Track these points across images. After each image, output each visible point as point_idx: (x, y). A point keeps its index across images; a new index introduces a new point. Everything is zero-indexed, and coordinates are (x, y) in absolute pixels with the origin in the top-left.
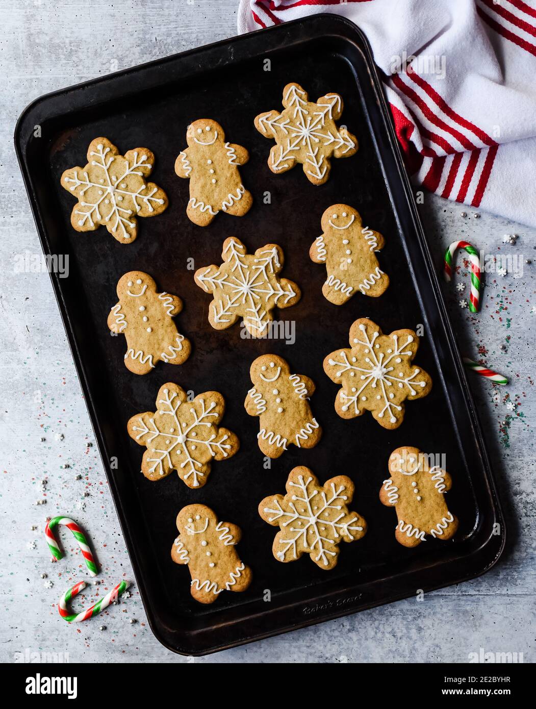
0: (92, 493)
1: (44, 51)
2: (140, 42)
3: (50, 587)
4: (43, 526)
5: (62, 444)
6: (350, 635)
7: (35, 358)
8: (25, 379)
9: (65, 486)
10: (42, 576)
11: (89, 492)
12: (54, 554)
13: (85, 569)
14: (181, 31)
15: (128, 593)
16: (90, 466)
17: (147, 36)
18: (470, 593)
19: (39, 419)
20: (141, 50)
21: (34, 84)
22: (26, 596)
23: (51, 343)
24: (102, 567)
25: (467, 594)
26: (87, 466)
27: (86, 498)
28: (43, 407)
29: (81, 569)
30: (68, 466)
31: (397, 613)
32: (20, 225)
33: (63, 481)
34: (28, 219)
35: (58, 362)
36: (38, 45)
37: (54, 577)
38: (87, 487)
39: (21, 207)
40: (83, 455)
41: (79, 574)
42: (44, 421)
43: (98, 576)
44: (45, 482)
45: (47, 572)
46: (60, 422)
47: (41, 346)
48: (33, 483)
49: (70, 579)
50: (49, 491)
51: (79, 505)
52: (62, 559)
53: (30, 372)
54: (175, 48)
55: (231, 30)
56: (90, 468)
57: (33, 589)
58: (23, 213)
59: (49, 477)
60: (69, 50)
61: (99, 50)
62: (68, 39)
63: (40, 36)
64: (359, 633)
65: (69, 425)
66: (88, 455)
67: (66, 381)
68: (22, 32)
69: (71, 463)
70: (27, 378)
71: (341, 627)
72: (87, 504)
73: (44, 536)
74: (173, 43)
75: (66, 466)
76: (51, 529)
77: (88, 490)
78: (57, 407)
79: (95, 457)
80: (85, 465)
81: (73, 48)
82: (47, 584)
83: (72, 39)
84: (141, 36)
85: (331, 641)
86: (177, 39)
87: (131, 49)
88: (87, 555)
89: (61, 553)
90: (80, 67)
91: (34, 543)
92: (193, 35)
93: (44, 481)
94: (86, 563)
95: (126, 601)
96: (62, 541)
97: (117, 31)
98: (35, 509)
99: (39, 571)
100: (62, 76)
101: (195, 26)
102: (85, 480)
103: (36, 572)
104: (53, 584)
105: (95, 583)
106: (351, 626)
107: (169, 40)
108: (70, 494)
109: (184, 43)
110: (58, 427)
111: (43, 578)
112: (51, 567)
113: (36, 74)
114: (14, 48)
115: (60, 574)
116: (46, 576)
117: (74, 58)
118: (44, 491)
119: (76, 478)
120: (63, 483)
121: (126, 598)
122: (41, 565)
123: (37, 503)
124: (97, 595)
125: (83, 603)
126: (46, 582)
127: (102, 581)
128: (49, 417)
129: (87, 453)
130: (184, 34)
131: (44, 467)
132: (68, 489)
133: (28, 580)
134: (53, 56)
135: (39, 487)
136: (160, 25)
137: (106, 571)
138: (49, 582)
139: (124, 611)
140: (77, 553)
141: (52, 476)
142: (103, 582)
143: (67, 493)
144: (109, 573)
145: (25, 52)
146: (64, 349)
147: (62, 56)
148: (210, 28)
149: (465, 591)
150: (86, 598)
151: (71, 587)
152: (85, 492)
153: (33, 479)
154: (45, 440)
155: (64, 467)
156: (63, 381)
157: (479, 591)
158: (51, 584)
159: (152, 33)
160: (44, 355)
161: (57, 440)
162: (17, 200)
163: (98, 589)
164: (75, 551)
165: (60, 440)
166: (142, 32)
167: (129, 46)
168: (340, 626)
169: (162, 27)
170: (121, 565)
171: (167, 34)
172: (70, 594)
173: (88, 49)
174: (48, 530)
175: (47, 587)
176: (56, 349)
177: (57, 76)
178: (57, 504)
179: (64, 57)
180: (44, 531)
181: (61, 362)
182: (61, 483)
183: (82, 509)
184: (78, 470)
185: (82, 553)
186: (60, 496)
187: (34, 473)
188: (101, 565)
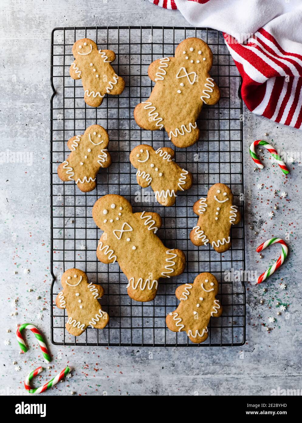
0: (47, 308)
1: (22, 23)
2: (84, 18)
3: (19, 370)
4: (15, 330)
5: (29, 276)
7: (12, 220)
9: (30, 303)
10: (14, 363)
11: (45, 307)
12: (22, 349)
13: (42, 358)
14: (110, 11)
15: (70, 374)
16: (47, 290)
17: (89, 14)
18: (293, 375)
19: (13, 259)
20: (85, 22)
21: (15, 43)
22: (3, 376)
23: (22, 209)
24: (53, 357)
25: (291, 375)
26: (45, 290)
27: (44, 311)
28: (16, 251)
29: (40, 358)
30: (32, 291)
31: (246, 388)
32: (4, 133)
33: (29, 300)
34: (9, 129)
35: (27, 222)
36: (18, 18)
37: (22, 363)
38: (44, 304)
39: (5, 121)
40: (42, 283)
41: (38, 362)
42: (17, 260)
43: (51, 363)
44: (17, 301)
45: (17, 360)
46: (27, 261)
47: (16, 212)
48: (9, 301)
49: (32, 365)
50: (19, 307)
51: (39, 316)
52: (28, 352)
53: (8, 228)
54: (106, 22)
55: (142, 11)
56: (46, 292)
57: (8, 371)
58: (6, 126)
59: (19, 297)
60: (38, 22)
61: (57, 23)
62: (38, 15)
63: (20, 13)
65: (33, 263)
66: (45, 283)
67: (32, 234)
68: (8, 10)
69: (34, 288)
70: (6, 232)
72: (44, 315)
73: (15, 336)
74: (105, 18)
75: (31, 290)
76: (20, 332)
77: (45, 306)
78: (26, 251)
79: (50, 285)
80: (43, 290)
81: (41, 21)
82: (17, 368)
83: (40, 15)
84: (85, 14)
86: (107, 16)
87: (78, 22)
88: (44, 350)
89: (27, 348)
90: (45, 33)
91: (9, 341)
92: (117, 14)
94: (43, 354)
95: (68, 379)
96: (27, 339)
97: (69, 10)
98: (11, 319)
99: (12, 360)
100: (33, 38)
101: (119, 8)
102: (43, 300)
103: (10, 360)
105: (48, 368)
107: (103, 17)
108: (33, 308)
109: (112, 19)
110: (26, 265)
111: (15, 364)
112: (20, 357)
113: (17, 37)
114: (3, 20)
115: (26, 362)
116: (16, 363)
117: (41, 27)
118: (16, 306)
119: (37, 298)
120: (29, 301)
121: (69, 378)
122: (13, 356)
123: (11, 315)
124: (50, 375)
125: (41, 380)
127: (54, 366)
128: (20, 258)
129: (45, 282)
130: (112, 13)
131: (16, 290)
132: (31, 305)
133: (4, 365)
134: (28, 26)
135: (13, 304)
136: (97, 8)
137: (56, 360)
138: (18, 367)
139: (67, 386)
140: (37, 348)
141: (22, 296)
143: (31, 308)
144: (58, 361)
145: (10, 23)
146: (31, 214)
147: (33, 26)
148: (129, 9)
149: (290, 374)
150: (42, 378)
151: (33, 370)
152: (43, 307)
153: (9, 299)
154: (17, 273)
155: (29, 291)
156: (30, 234)
157: (299, 373)
158: (20, 368)
159: (92, 12)
160: (18, 217)
161: (25, 273)
162: (2, 117)
163: (50, 372)
164: (36, 346)
165: (27, 273)
166: (85, 12)
167: (77, 20)
169: (98, 8)
170: (66, 356)
171: (102, 13)
172: (32, 375)
173: (51, 21)
174: (19, 333)
175: (17, 370)
176: (25, 213)
177: (30, 38)
178: (25, 315)
179: (35, 26)
180: (16, 333)
181: (28, 222)
182: (28, 301)
183: (41, 319)
184: (38, 293)
185: (40, 348)
186: (27, 310)
187: (10, 295)
188: (53, 356)
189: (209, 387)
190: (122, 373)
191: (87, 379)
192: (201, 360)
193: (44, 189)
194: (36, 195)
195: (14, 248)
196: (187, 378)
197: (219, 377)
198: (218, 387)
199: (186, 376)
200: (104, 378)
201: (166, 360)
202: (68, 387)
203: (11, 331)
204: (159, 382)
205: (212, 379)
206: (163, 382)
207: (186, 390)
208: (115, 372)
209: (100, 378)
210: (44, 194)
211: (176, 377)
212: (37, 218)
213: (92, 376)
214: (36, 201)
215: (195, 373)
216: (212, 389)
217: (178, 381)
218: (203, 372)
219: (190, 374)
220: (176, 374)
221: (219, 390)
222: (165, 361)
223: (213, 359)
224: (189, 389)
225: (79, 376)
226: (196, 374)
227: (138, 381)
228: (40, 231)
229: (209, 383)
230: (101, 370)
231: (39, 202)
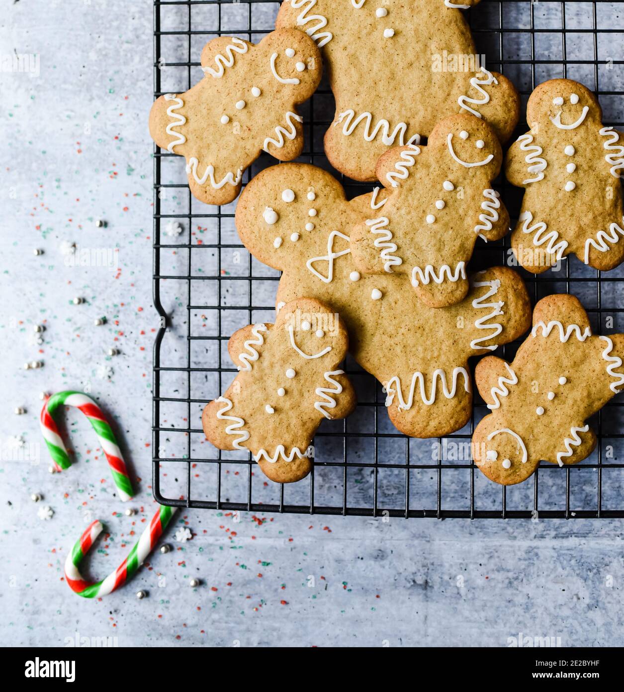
0: (125, 349)
3: (48, 518)
4: (40, 407)
6: (591, 614)
7: (29, 107)
8: (10, 144)
9: (78, 336)
10: (34, 498)
11: (119, 347)
12: (57, 460)
13: (112, 486)
15: (188, 531)
16: (124, 301)
19: (33, 215)
22: (6, 532)
23: (57, 79)
24: (142, 483)
26: (117, 301)
27: (116, 359)
28: (40, 194)
29: (104, 485)
30: (83, 301)
33: (75, 327)
35: (69, 113)
37: (56, 499)
38: (116, 339)
40: (110, 281)
41: (101, 496)
42: (43, 218)
43: (135, 499)
44: (43, 329)
45: (44, 490)
46: (70, 220)
47: (38, 86)
48: (22, 330)
49: (85, 503)
50: (49, 345)
51: (102, 372)
52: (71, 468)
53: (19, 131)
56: (122, 305)
57: (19, 520)
59: (49, 320)
64: (607, 612)
66: (118, 281)
67: (82, 147)
69: (88, 294)
70: (14, 142)
71: (575, 599)
72: (116, 368)
73: (39, 425)
75: (80, 299)
76: (50, 413)
77: (118, 343)
78: (66, 193)
79: (133, 285)
80: (113, 298)
82: (43, 511)
85: (555, 625)
88: (115, 463)
89: (69, 457)
91: (22, 437)
93: (39, 328)
94: (114, 476)
95: (184, 546)
96: (71, 434)
98: (24, 377)
99: (29, 489)
102: (114, 327)
103: (24, 489)
104: (54, 512)
105: (128, 512)
106: (594, 598)
108: (87, 350)
110: (67, 230)
111: (37, 500)
112: (51, 481)
115: (67, 495)
116: (42, 497)
118: (41, 344)
119: (96, 322)
120: (75, 331)
121: (182, 540)
122: (33, 478)
123: (26, 367)
124: (132, 533)
125: (107, 547)
126: (41, 509)
127: (142, 508)
128: (51, 212)
129: (117, 277)
131: (40, 300)
132: (82, 340)
133: (10, 503)
135: (32, 337)
137: (149, 490)
138: (47, 509)
139: (179, 564)
140: (96, 458)
141: (55, 317)
142: (142, 511)
143: (80, 349)
146: (80, 91)
150: (112, 540)
152: (113, 347)
153: (22, 322)
154: (43, 252)
155: (76, 301)
156: (77, 147)
158: (51, 513)
160: (45, 100)
161: (64, 252)
164: (94, 453)
168: (572, 599)
170: (176, 480)
174: (47, 416)
175: (42, 518)
176: (65, 90)
178: (63, 369)
180: (39, 416)
181: (72, 114)
182: (71, 330)
183: (107, 378)
184: (100, 308)
185: (105, 457)
186: (68, 353)
187: (23, 311)
188: (140, 479)
189: (572, 572)
190: (330, 531)
191: (233, 545)
192: (550, 496)
193: (115, 24)
194: (93, 39)
195: (35, 184)
196: (511, 547)
197: (601, 547)
198: (599, 572)
199: (509, 542)
200: (281, 543)
201: (452, 495)
202: (181, 567)
203: (26, 411)
204: (432, 556)
205: (581, 550)
206: (444, 556)
207: (507, 581)
208: (311, 527)
209: (271, 542)
210: (116, 37)
211: (480, 544)
212: (97, 103)
213: (247, 536)
214: (93, 56)
215: (533, 534)
216: (582, 577)
217: (487, 556)
218: (556, 529)
219: (520, 537)
220: (481, 534)
221: (601, 582)
222: (448, 499)
223: (584, 496)
224: (517, 579)
225: (211, 535)
226: (535, 537)
227: (375, 554)
228: (105, 137)
229: (573, 562)
230: (272, 520)
231: (101, 57)
